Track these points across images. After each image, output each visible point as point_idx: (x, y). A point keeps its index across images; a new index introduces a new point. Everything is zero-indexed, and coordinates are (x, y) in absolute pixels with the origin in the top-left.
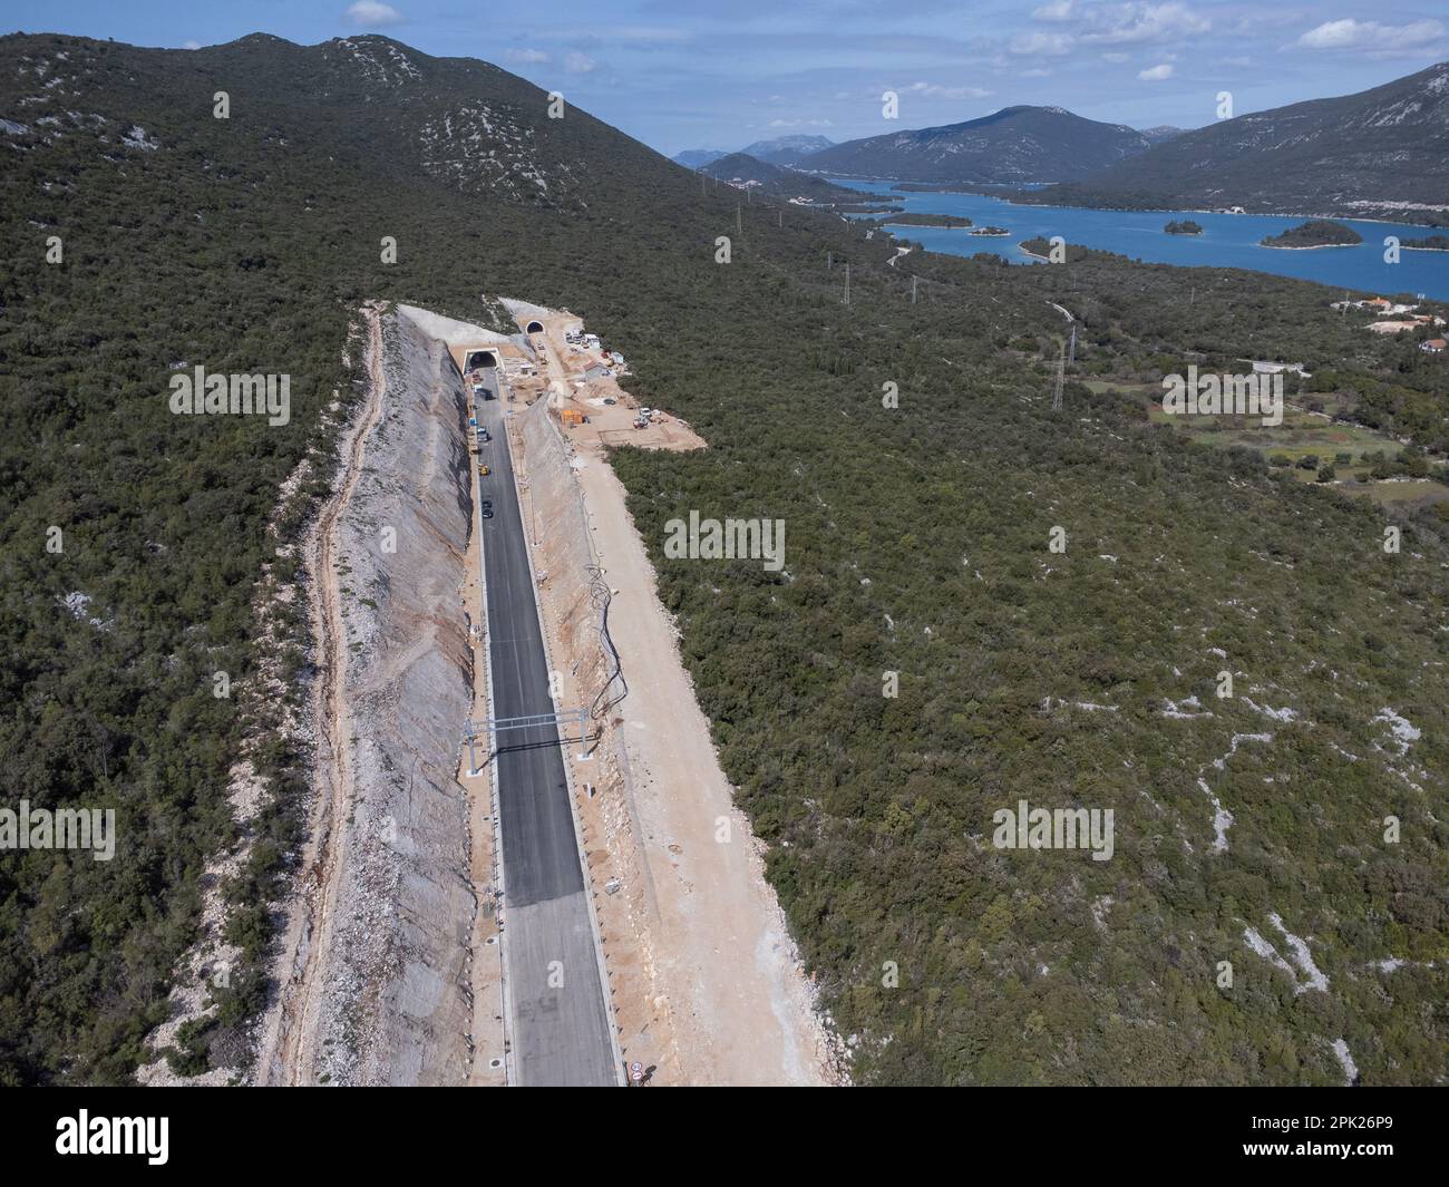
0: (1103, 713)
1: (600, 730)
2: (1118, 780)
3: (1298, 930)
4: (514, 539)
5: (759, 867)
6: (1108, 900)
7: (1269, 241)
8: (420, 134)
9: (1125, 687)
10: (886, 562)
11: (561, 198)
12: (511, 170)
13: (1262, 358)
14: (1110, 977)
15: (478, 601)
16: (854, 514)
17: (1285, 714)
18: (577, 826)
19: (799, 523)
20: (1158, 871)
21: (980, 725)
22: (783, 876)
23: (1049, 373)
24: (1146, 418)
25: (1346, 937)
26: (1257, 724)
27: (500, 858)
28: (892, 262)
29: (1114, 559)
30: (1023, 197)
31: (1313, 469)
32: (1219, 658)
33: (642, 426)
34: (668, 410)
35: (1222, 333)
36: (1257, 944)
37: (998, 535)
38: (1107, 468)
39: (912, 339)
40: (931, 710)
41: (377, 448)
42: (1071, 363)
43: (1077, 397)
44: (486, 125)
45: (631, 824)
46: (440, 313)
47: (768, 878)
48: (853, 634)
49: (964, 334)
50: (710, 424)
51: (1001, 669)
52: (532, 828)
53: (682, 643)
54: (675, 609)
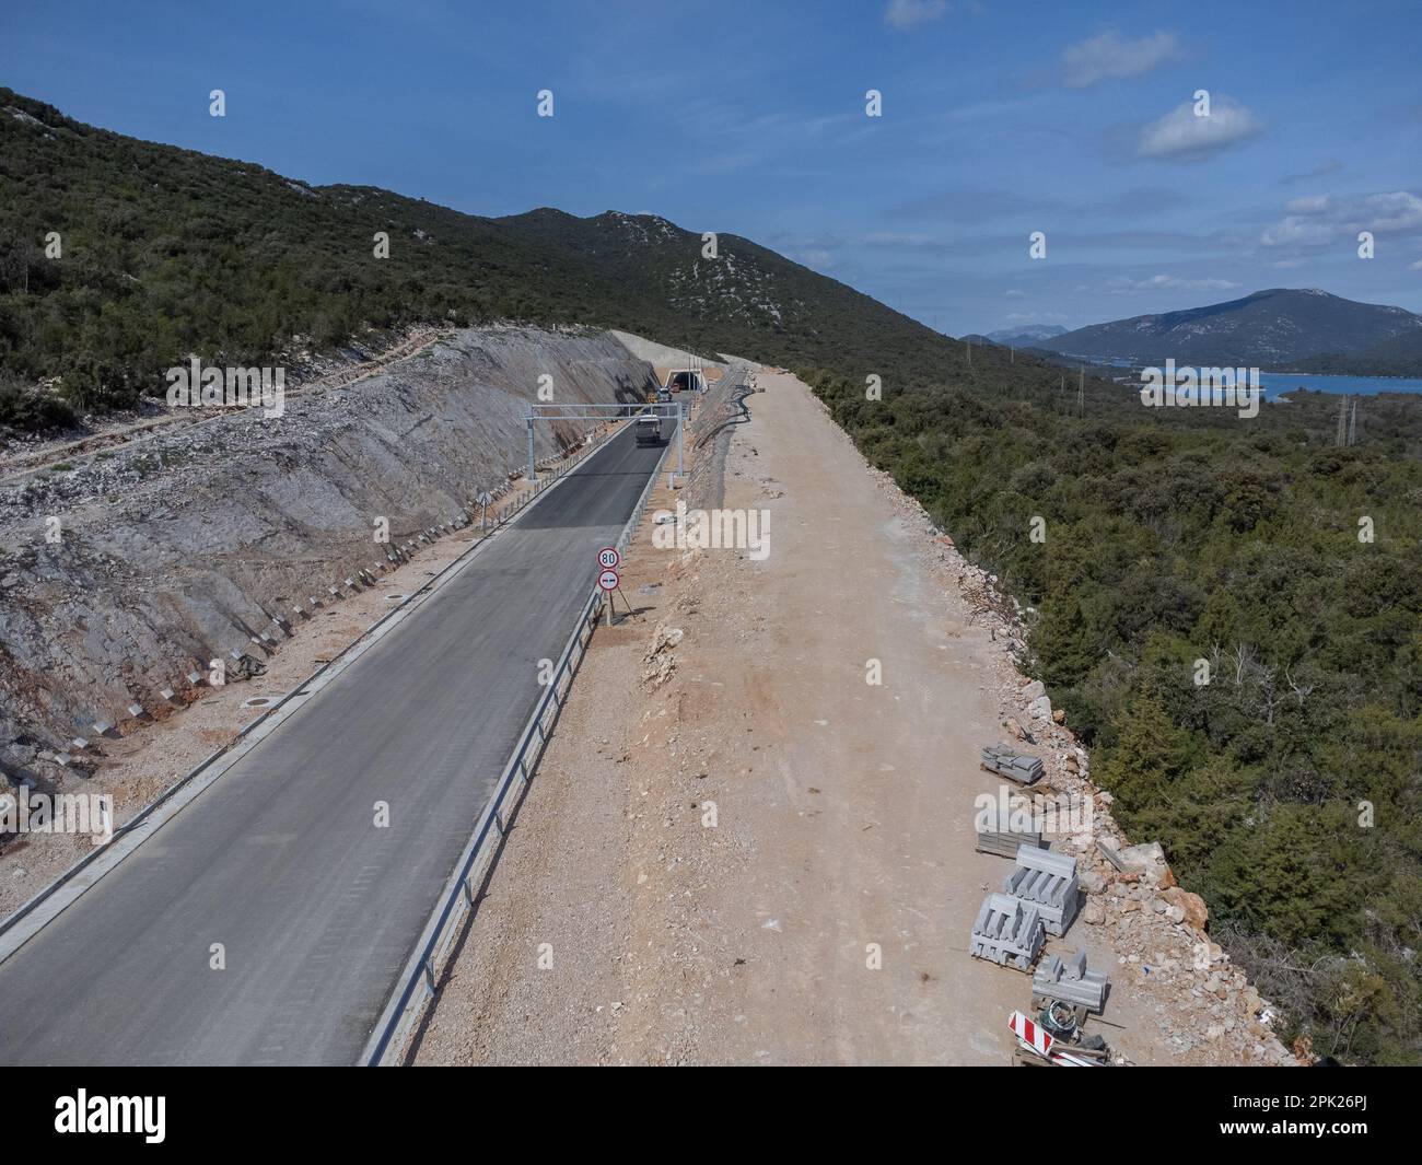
8: (670, 277)
11: (793, 326)
12: (748, 303)
18: (643, 500)
27: (527, 510)
44: (730, 268)
46: (650, 340)
52: (580, 501)
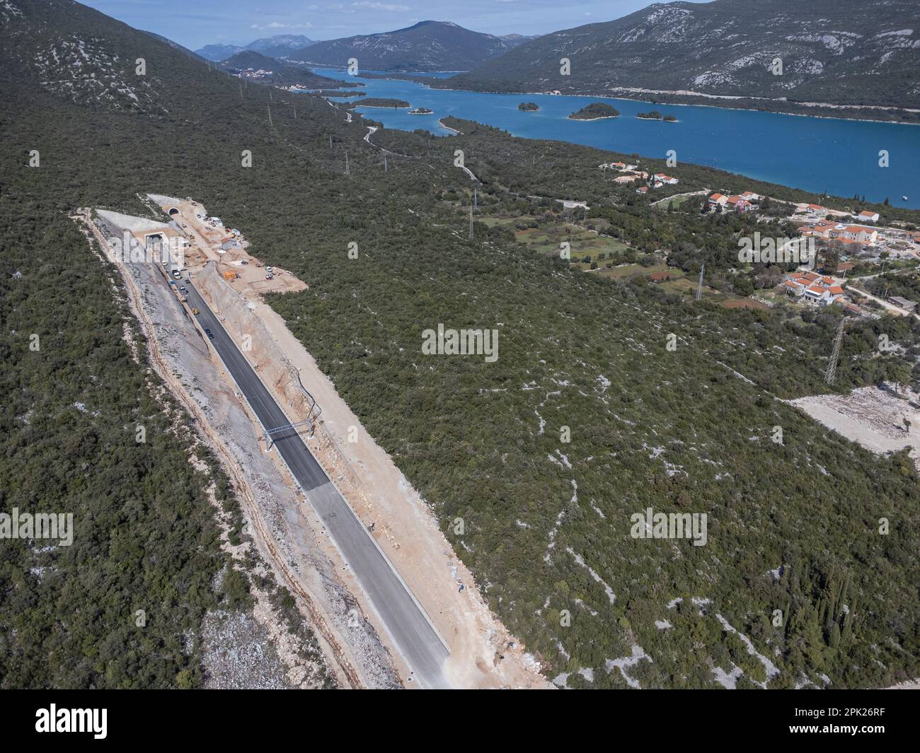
0: (502, 392)
1: (314, 427)
2: (507, 415)
3: (563, 453)
4: (231, 347)
5: (392, 462)
6: (506, 454)
7: (573, 115)
8: (35, 61)
9: (509, 381)
10: (409, 339)
11: (149, 107)
12: (109, 87)
13: (568, 199)
14: (508, 475)
15: (231, 382)
16: (389, 317)
17: (565, 383)
18: (318, 462)
19: (366, 325)
20: (521, 442)
21: (458, 403)
22: (399, 464)
23: (465, 214)
24: (514, 240)
25: (577, 452)
26: (555, 388)
27: (293, 476)
28: (366, 138)
29: (502, 325)
30: (436, 84)
31: (589, 262)
32: (543, 364)
33: (270, 278)
34: (279, 266)
35: (549, 184)
36: (552, 459)
37: (453, 319)
38: (498, 274)
39: (390, 197)
40: (439, 400)
41: (152, 312)
42: (476, 208)
43: (480, 229)
44: (84, 55)
45: (341, 457)
46: (123, 213)
47: (395, 465)
48: (403, 374)
49: (418, 192)
50: (304, 272)
51: (462, 380)
52: (301, 465)
53: (336, 388)
54: (328, 373)
